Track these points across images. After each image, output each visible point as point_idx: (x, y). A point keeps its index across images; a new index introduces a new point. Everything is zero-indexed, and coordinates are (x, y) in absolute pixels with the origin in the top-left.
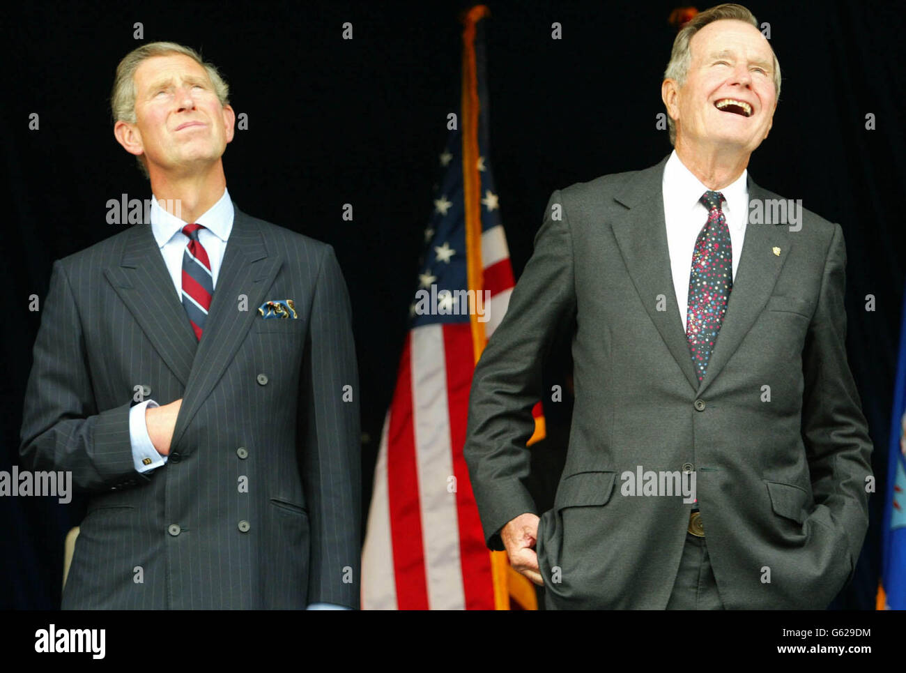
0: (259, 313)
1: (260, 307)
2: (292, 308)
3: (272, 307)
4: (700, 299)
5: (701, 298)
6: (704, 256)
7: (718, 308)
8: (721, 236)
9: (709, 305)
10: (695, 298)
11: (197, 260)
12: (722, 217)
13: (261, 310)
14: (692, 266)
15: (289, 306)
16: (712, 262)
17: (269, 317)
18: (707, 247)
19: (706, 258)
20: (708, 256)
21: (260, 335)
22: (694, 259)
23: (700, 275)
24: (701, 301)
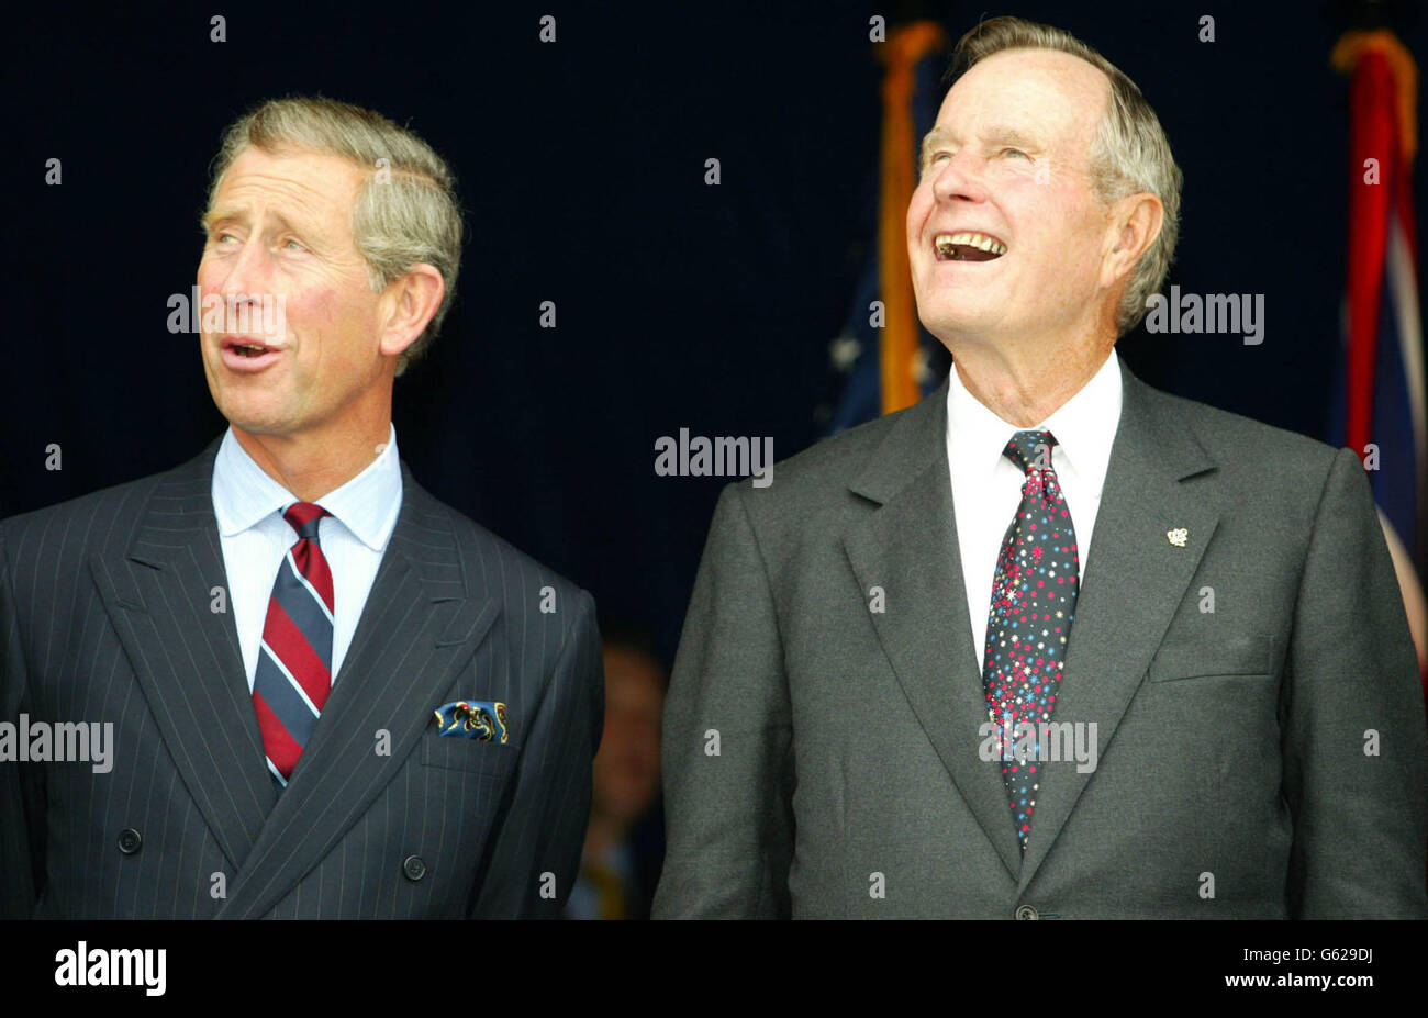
0: (434, 720)
1: (438, 708)
2: (502, 721)
3: (463, 714)
4: (1006, 674)
5: (1008, 674)
6: (1012, 579)
7: (1047, 689)
8: (1048, 529)
9: (1026, 686)
10: (997, 675)
11: (308, 585)
12: (1052, 485)
13: (439, 715)
14: (992, 603)
15: (497, 716)
16: (1028, 591)
17: (454, 734)
18: (1018, 559)
19: (1017, 582)
20: (1020, 579)
21: (427, 768)
22: (995, 588)
23: (1006, 622)
24: (1009, 679)
